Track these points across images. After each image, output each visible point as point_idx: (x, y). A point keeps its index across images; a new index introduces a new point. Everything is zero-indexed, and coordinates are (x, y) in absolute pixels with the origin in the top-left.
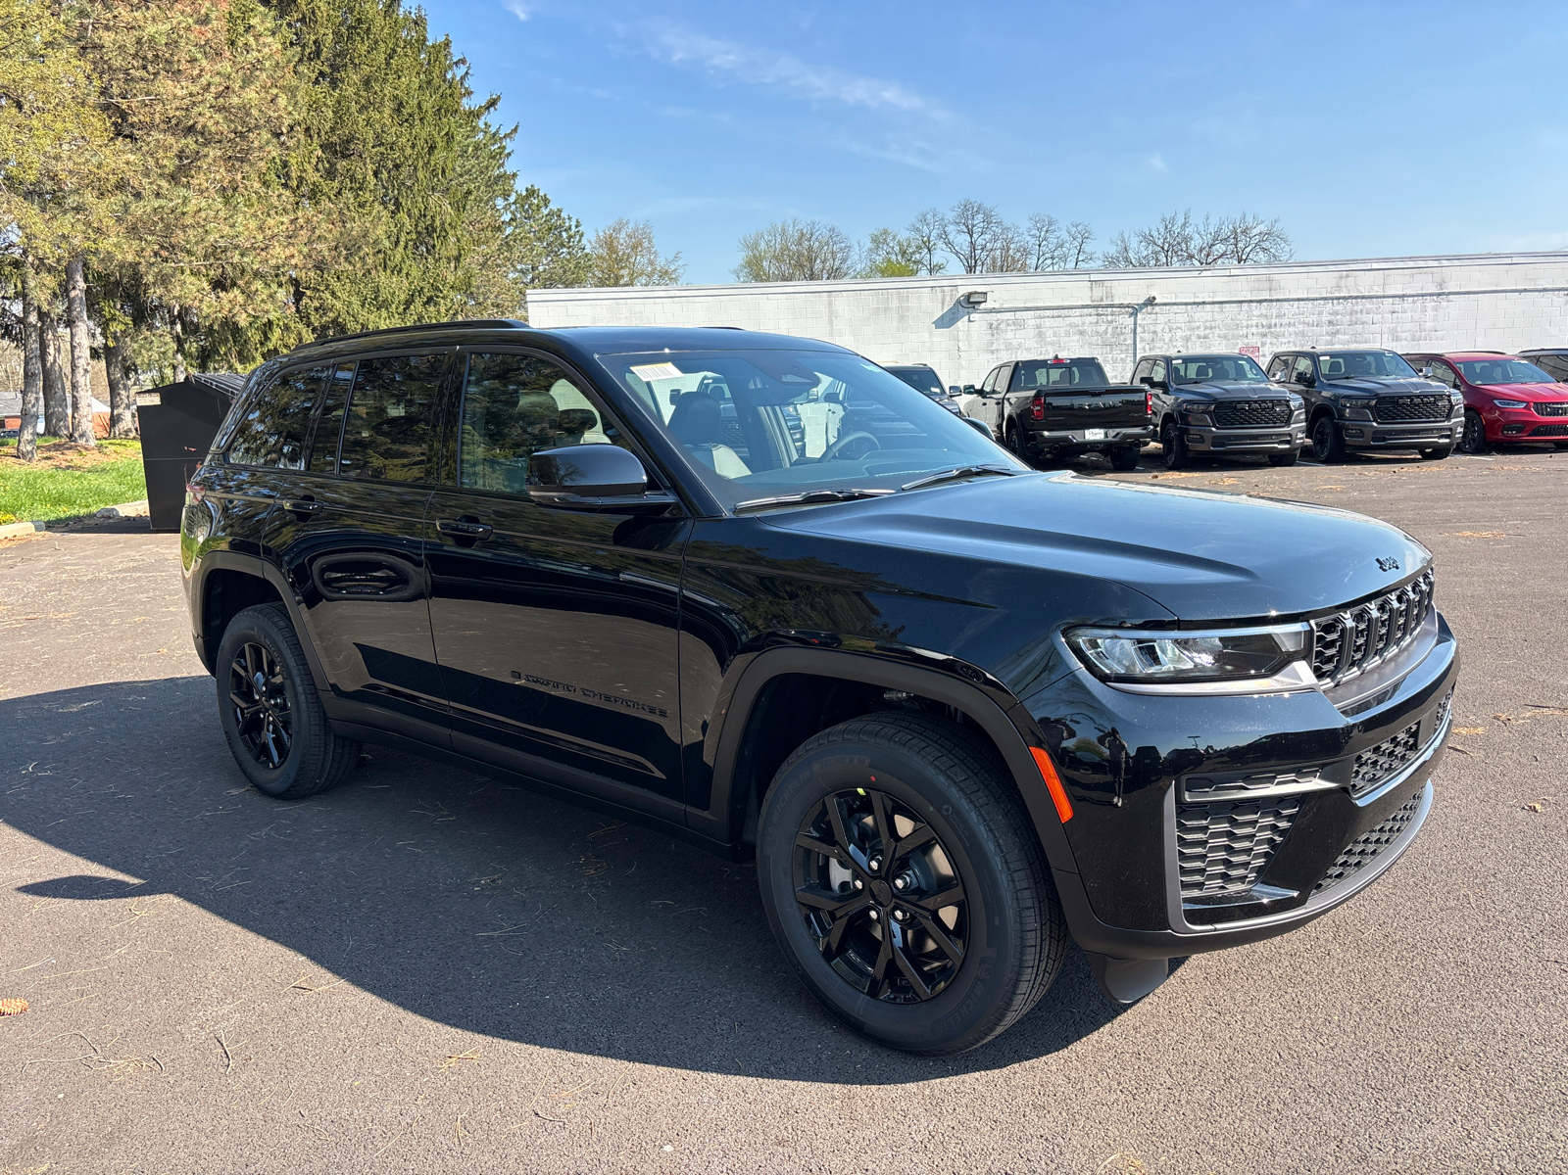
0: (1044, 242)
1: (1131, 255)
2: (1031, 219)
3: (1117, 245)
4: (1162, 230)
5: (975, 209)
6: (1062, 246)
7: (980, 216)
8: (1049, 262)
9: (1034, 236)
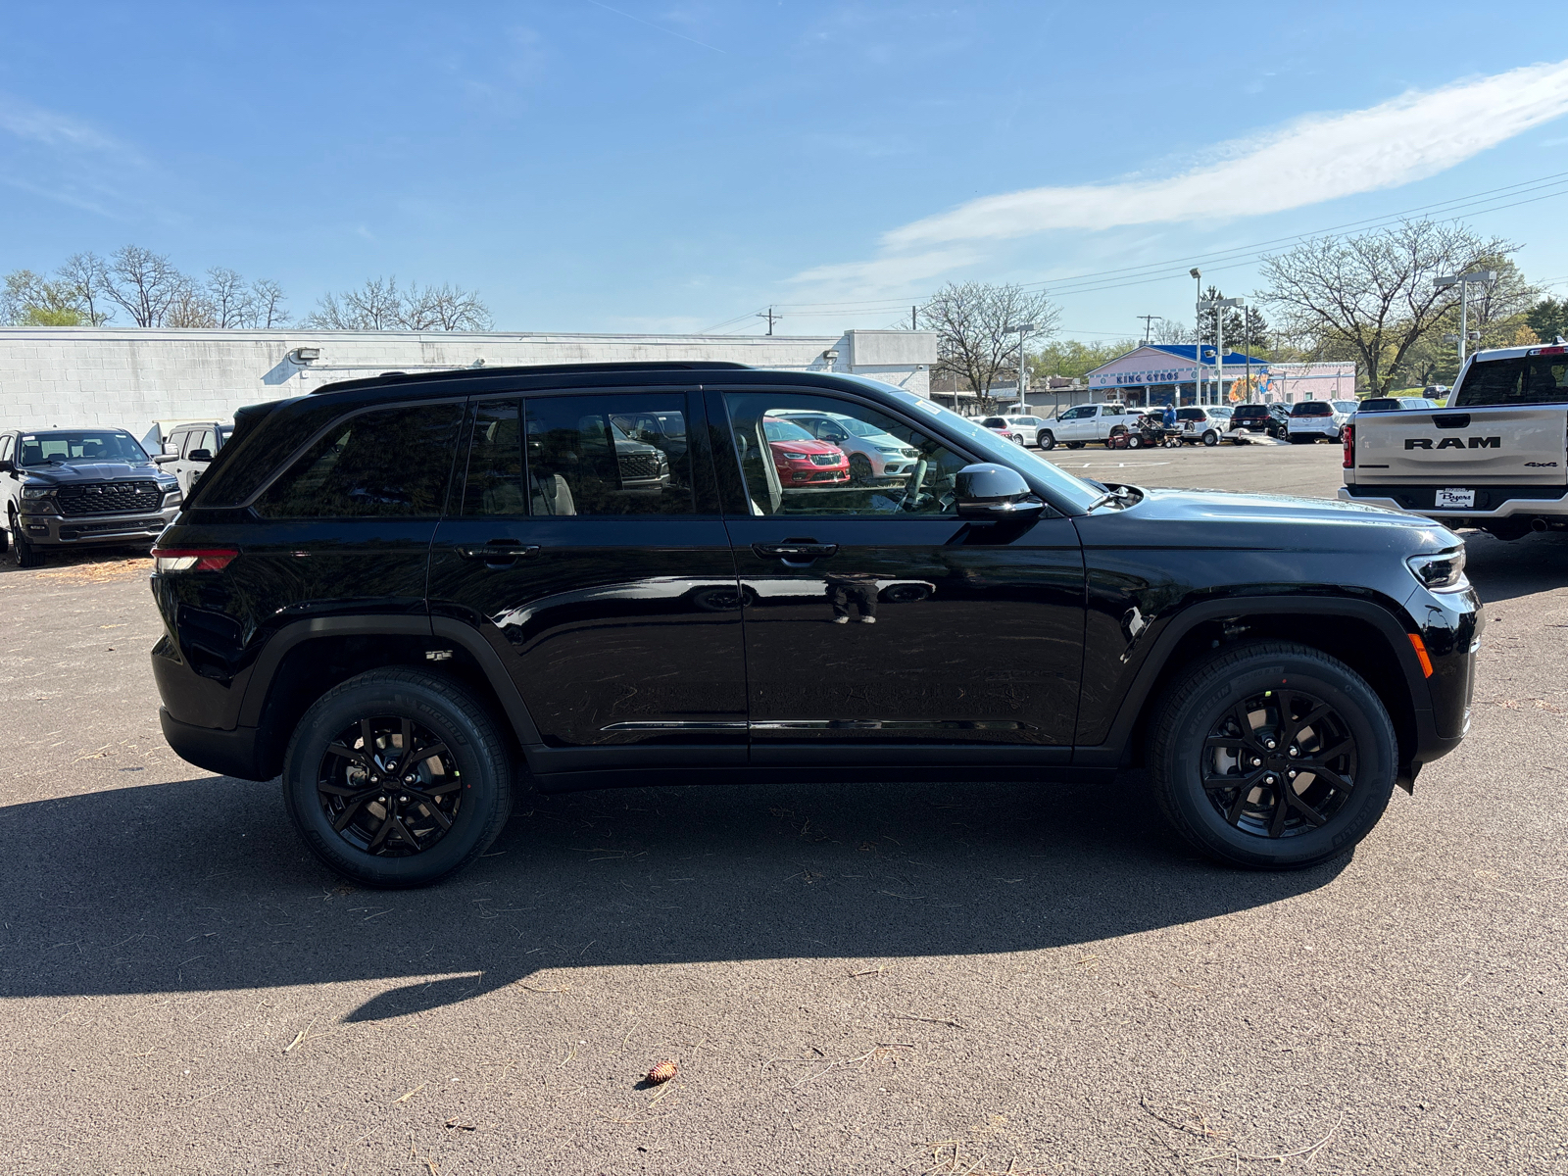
0: (229, 298)
1: (340, 317)
2: (210, 272)
3: (325, 306)
4: (369, 294)
5: (143, 257)
6: (250, 303)
7: (150, 264)
8: (237, 318)
9: (217, 291)
